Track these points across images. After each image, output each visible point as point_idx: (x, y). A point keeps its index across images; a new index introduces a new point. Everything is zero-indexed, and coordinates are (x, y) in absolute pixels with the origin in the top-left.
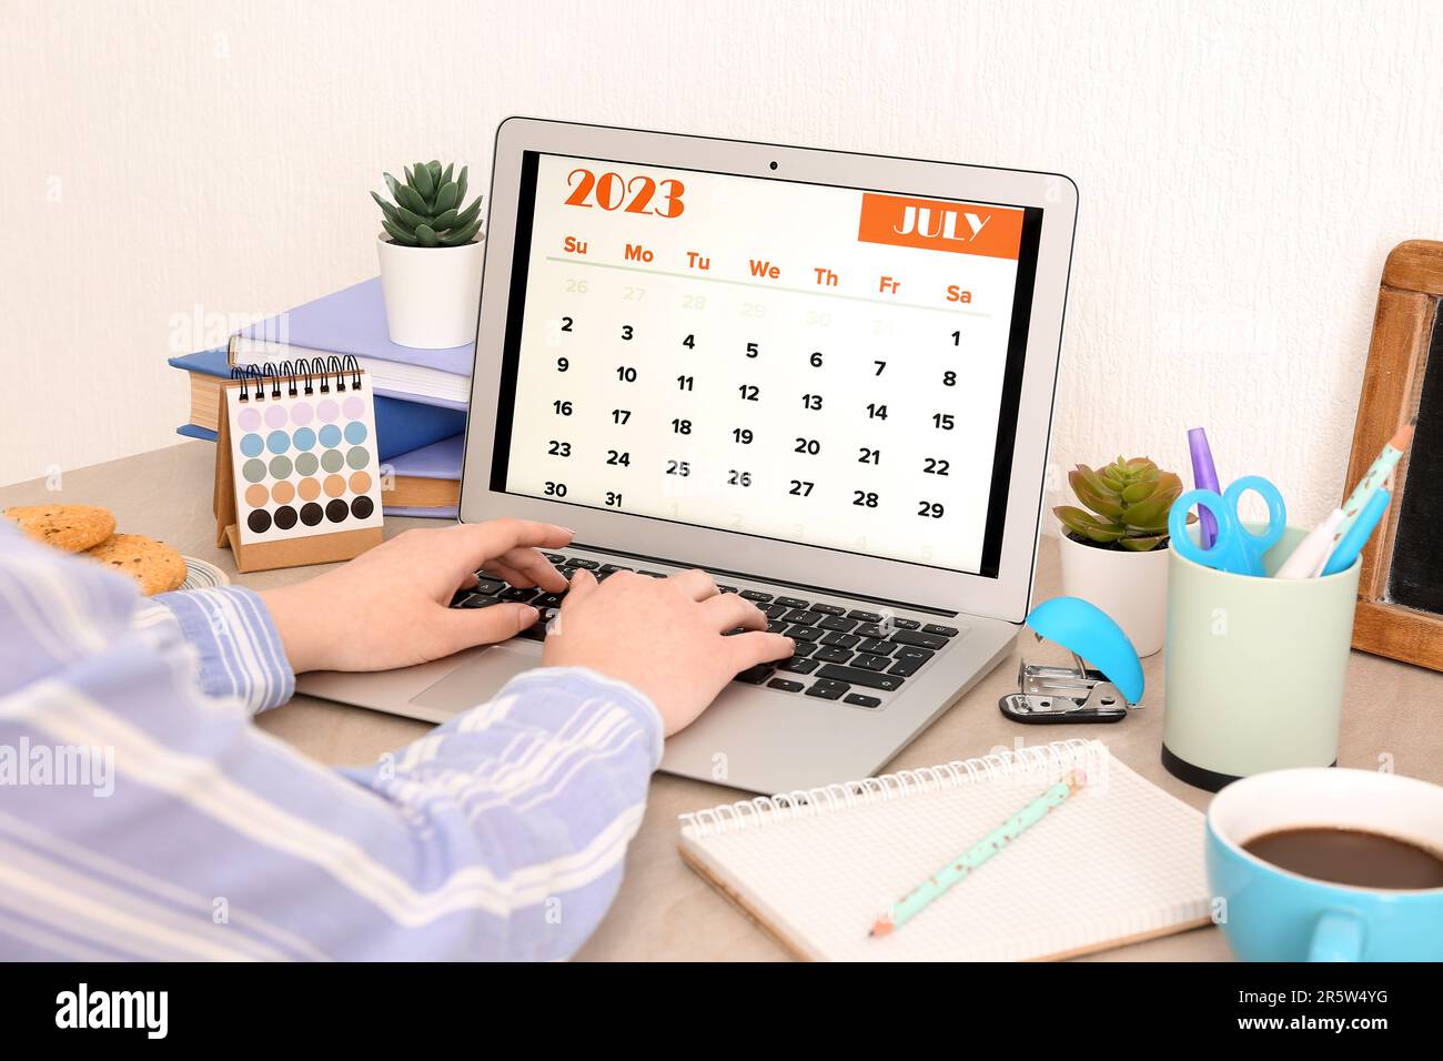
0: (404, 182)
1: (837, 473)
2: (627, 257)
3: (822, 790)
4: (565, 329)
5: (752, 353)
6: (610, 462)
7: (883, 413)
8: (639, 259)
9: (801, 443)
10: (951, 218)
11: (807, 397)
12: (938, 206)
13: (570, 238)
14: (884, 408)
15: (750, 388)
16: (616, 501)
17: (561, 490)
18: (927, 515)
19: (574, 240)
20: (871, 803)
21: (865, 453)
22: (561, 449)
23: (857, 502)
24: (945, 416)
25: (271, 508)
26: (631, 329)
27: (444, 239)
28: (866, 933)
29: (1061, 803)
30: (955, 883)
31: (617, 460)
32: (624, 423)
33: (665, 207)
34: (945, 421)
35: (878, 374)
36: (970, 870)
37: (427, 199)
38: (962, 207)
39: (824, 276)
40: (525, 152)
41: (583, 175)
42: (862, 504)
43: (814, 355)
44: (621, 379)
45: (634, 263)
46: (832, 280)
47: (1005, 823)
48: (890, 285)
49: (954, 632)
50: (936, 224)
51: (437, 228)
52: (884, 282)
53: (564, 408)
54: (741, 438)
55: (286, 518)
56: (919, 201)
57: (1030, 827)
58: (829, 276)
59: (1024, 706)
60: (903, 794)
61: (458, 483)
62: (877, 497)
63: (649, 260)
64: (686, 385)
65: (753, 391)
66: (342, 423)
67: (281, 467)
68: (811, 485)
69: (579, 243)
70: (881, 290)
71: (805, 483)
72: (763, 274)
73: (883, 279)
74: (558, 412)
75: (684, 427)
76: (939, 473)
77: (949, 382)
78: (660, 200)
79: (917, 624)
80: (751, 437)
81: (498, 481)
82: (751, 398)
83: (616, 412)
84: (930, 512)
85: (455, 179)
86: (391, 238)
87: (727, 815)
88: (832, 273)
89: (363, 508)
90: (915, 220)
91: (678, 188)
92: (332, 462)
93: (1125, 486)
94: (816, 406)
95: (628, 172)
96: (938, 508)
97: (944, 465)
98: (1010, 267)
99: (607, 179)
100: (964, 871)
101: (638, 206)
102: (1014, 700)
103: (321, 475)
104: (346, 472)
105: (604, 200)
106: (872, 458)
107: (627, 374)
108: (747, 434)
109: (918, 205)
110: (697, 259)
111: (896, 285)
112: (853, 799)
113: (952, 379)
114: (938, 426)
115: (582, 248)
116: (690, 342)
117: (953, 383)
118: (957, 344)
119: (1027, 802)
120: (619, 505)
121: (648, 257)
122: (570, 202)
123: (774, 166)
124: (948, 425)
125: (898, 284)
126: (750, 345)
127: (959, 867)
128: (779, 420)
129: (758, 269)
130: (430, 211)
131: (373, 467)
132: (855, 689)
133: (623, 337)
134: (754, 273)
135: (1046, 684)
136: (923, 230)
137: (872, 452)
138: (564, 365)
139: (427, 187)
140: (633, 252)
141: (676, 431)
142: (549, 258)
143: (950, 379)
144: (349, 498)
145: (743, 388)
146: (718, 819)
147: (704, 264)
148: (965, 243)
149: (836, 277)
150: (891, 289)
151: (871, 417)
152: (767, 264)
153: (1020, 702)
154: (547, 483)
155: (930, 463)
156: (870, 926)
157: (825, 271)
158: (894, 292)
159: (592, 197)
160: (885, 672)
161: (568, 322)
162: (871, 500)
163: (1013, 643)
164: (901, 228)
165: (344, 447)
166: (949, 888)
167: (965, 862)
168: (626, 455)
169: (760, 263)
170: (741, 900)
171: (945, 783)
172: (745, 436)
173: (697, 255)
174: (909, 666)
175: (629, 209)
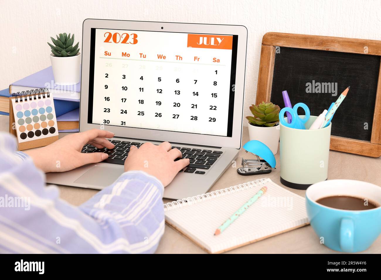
0: (56, 39)
1: (185, 112)
2: (122, 56)
3: (196, 197)
4: (106, 77)
5: (159, 80)
6: (122, 113)
7: (197, 94)
8: (126, 56)
9: (175, 104)
10: (213, 39)
11: (176, 91)
12: (209, 36)
13: (106, 52)
14: (197, 93)
15: (160, 90)
16: (124, 124)
17: (108, 122)
18: (211, 121)
19: (107, 52)
20: (209, 200)
21: (193, 105)
22: (107, 110)
23: (192, 119)
24: (215, 94)
25: (27, 132)
26: (125, 76)
27: (69, 54)
28: (213, 235)
29: (261, 196)
30: (235, 219)
31: (123, 112)
32: (125, 102)
33: (132, 41)
34: (215, 95)
35: (195, 83)
36: (239, 215)
37: (63, 43)
38: (216, 36)
39: (178, 58)
40: (91, 28)
41: (108, 34)
42: (193, 120)
43: (177, 79)
44: (123, 90)
45: (124, 57)
46: (181, 58)
47: (247, 202)
48: (197, 59)
49: (221, 153)
50: (209, 41)
51: (67, 52)
52: (195, 58)
53: (107, 99)
54: (158, 104)
55: (31, 135)
56: (204, 35)
57: (254, 203)
58: (180, 57)
59: (244, 171)
60: (218, 196)
61: (78, 122)
62: (197, 117)
63: (129, 56)
64: (142, 90)
65: (161, 91)
66: (45, 107)
67: (29, 121)
68: (179, 115)
69: (109, 53)
70: (195, 60)
71: (177, 115)
72: (161, 58)
73: (195, 57)
74: (106, 100)
75: (142, 102)
76: (214, 109)
77: (215, 84)
78: (131, 39)
79: (211, 151)
80: (161, 103)
81: (90, 121)
82: (160, 92)
83: (122, 99)
84: (212, 120)
85: (71, 38)
86: (54, 55)
87: (171, 205)
88: (181, 57)
89: (52, 130)
90: (203, 40)
91: (135, 36)
92: (43, 118)
93: (265, 109)
94: (179, 93)
95: (121, 32)
96: (214, 119)
97: (215, 107)
98: (230, 52)
99: (115, 35)
100: (238, 216)
101: (124, 42)
102: (241, 169)
103: (40, 122)
104: (47, 121)
105: (115, 40)
106: (195, 107)
107: (125, 88)
108: (160, 103)
109: (203, 36)
110: (142, 55)
111: (198, 59)
112: (204, 198)
113: (216, 83)
114: (213, 97)
115: (109, 54)
116: (142, 78)
117: (216, 85)
118: (216, 74)
119: (252, 196)
120: (125, 125)
121: (128, 55)
122: (106, 41)
123: (162, 28)
124: (215, 96)
125: (199, 58)
126: (159, 78)
127: (236, 215)
128: (169, 98)
129: (160, 57)
130: (65, 47)
131: (55, 119)
132: (197, 170)
133: (123, 78)
134: (159, 58)
135: (250, 164)
136: (205, 43)
137: (195, 105)
138: (106, 87)
139: (64, 40)
140: (124, 54)
141: (140, 103)
142: (100, 58)
143: (215, 83)
144: (48, 128)
145: (158, 90)
146: (168, 206)
147: (144, 56)
148: (217, 46)
149: (182, 58)
150: (197, 60)
151: (194, 95)
152: (162, 55)
153: (242, 170)
154: (104, 120)
155: (211, 107)
156: (214, 233)
157: (178, 56)
158: (198, 61)
159: (111, 40)
160: (205, 164)
161: (107, 75)
162: (195, 118)
163: (238, 154)
164: (199, 43)
165: (46, 114)
166: (234, 220)
167: (238, 213)
168: (126, 111)
169: (160, 55)
170: (177, 228)
171: (229, 193)
172: (159, 103)
173: (142, 54)
174: (211, 163)
175: (122, 43)
